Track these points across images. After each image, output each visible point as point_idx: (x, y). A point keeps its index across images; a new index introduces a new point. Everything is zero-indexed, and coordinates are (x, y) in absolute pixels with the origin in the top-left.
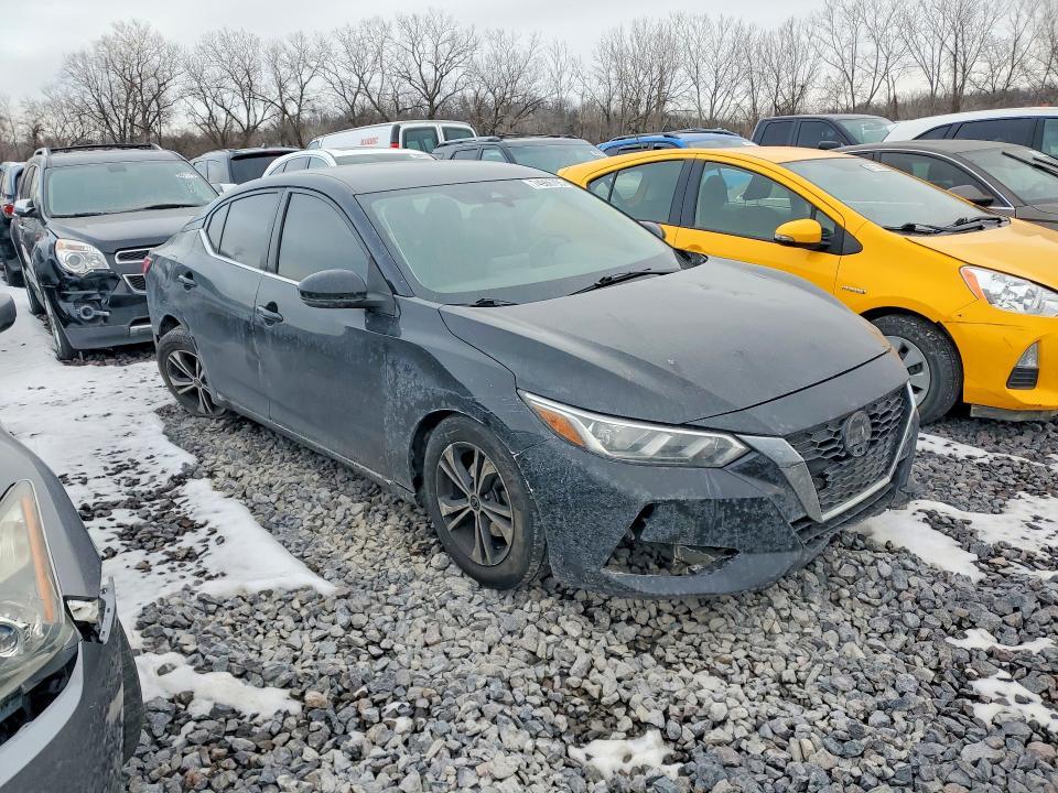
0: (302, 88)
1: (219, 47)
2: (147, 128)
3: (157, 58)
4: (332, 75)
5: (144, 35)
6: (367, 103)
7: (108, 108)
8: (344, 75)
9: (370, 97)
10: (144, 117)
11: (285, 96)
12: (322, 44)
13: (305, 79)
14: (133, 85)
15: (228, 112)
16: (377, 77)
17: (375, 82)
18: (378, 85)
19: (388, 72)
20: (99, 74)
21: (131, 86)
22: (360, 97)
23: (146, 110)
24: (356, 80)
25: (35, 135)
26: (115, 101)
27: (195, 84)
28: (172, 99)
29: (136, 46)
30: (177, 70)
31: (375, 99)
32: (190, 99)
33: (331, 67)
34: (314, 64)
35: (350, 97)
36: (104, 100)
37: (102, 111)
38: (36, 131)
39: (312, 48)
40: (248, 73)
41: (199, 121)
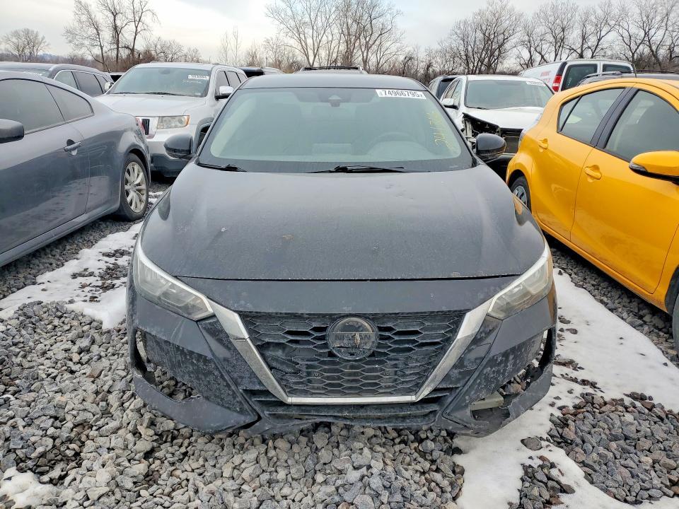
0: (599, 40)
1: (549, 13)
2: (489, 66)
3: (508, 22)
4: (624, 31)
5: (503, 8)
6: (647, 50)
7: (471, 54)
8: (633, 30)
9: (650, 47)
10: (489, 60)
11: (585, 46)
12: (623, 9)
13: (603, 34)
14: (489, 39)
15: (542, 57)
16: (661, 32)
17: (657, 36)
18: (660, 38)
19: (670, 29)
20: (470, 33)
21: (487, 40)
22: (641, 47)
23: (492, 55)
24: (642, 34)
25: (428, 69)
26: (476, 49)
27: (527, 38)
28: (509, 48)
29: (497, 15)
30: (518, 29)
31: (654, 48)
32: (520, 48)
33: (625, 26)
34: (612, 23)
35: (633, 47)
36: (470, 48)
37: (466, 55)
38: (429, 66)
39: (616, 11)
40: (563, 31)
41: (522, 62)
